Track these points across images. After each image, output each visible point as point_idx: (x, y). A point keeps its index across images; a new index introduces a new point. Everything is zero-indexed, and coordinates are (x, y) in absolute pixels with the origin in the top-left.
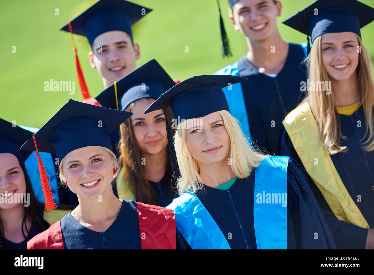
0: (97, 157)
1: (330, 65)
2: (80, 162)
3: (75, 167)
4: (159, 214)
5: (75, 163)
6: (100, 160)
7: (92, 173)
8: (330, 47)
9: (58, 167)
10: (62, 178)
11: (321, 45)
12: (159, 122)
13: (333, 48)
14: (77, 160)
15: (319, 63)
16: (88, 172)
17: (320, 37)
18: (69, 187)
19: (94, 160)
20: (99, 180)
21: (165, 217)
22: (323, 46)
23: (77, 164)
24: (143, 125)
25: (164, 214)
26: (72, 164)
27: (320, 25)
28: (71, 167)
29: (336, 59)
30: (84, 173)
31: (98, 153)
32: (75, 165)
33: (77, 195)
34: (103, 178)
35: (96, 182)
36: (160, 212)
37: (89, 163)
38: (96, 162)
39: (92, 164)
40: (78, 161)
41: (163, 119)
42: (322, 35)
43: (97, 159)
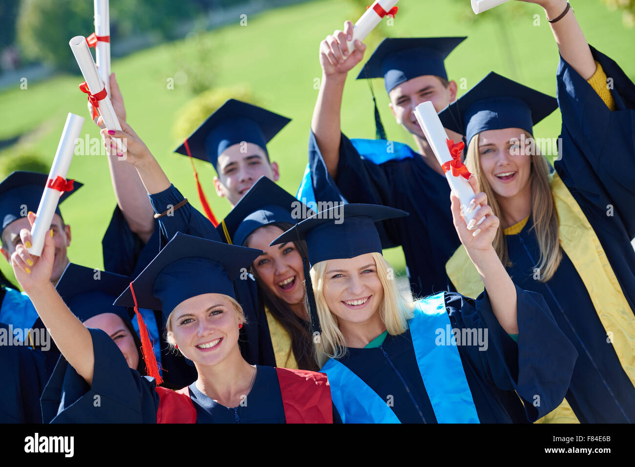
0: (217, 308)
1: (492, 173)
2: (194, 316)
3: (187, 323)
4: (307, 379)
5: (187, 318)
6: (220, 312)
7: (211, 329)
8: (491, 150)
9: (165, 326)
10: (171, 340)
11: (479, 147)
12: (287, 253)
13: (494, 151)
14: (190, 312)
15: (477, 171)
16: (205, 329)
17: (477, 136)
18: (181, 352)
19: (212, 313)
20: (221, 339)
21: (316, 383)
22: (481, 149)
23: (190, 319)
24: (268, 262)
25: (315, 380)
26: (184, 319)
27: (477, 120)
28: (183, 323)
29: (499, 164)
30: (200, 330)
31: (218, 303)
32: (186, 321)
33: (194, 362)
34: (225, 335)
35: (217, 342)
36: (309, 376)
37: (206, 317)
38: (216, 314)
39: (210, 317)
40: (191, 315)
41: (292, 249)
42: (479, 133)
43: (217, 311)
